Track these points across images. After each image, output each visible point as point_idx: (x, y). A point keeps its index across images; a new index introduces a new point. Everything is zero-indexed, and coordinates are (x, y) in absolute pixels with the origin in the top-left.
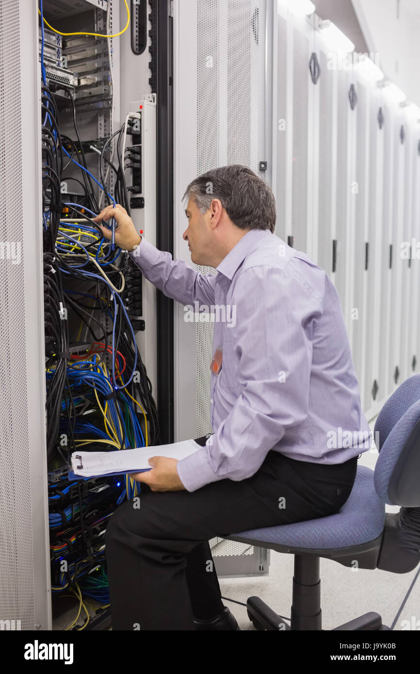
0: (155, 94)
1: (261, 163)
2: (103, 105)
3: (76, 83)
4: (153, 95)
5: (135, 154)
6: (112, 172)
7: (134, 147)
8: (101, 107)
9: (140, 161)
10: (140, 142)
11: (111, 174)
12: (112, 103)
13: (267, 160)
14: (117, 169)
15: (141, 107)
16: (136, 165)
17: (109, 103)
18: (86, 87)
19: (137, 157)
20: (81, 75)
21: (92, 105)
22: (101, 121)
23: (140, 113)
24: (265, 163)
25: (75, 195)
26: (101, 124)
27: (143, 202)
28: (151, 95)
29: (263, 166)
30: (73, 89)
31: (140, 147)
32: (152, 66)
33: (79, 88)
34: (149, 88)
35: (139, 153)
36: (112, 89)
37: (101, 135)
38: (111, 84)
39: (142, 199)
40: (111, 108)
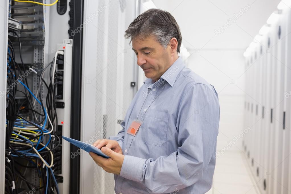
0: (72, 40)
1: (132, 83)
2: (38, 43)
3: (20, 28)
4: (70, 40)
5: (60, 76)
6: (43, 84)
7: (59, 71)
8: (37, 44)
9: (62, 80)
10: (63, 68)
11: (42, 85)
12: (44, 42)
13: (135, 81)
14: (48, 85)
15: (64, 48)
16: (60, 82)
17: (42, 42)
18: (27, 30)
19: (61, 78)
20: (23, 23)
21: (30, 42)
22: (36, 52)
23: (64, 51)
24: (134, 83)
25: (19, 99)
26: (36, 54)
27: (64, 105)
28: (69, 40)
29: (133, 84)
30: (18, 31)
31: (63, 72)
32: (70, 23)
33: (22, 31)
34: (67, 36)
35: (62, 75)
36: (45, 34)
37: (36, 60)
38: (44, 31)
39: (63, 103)
40: (44, 45)
